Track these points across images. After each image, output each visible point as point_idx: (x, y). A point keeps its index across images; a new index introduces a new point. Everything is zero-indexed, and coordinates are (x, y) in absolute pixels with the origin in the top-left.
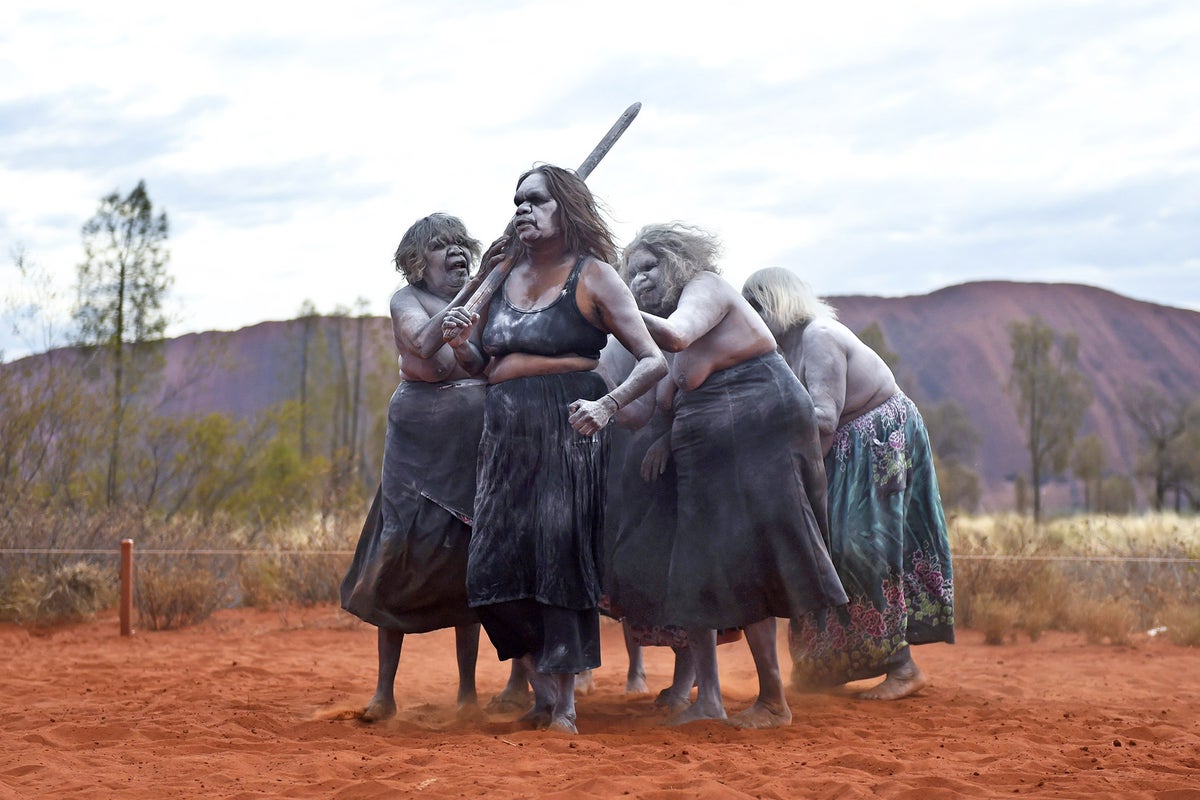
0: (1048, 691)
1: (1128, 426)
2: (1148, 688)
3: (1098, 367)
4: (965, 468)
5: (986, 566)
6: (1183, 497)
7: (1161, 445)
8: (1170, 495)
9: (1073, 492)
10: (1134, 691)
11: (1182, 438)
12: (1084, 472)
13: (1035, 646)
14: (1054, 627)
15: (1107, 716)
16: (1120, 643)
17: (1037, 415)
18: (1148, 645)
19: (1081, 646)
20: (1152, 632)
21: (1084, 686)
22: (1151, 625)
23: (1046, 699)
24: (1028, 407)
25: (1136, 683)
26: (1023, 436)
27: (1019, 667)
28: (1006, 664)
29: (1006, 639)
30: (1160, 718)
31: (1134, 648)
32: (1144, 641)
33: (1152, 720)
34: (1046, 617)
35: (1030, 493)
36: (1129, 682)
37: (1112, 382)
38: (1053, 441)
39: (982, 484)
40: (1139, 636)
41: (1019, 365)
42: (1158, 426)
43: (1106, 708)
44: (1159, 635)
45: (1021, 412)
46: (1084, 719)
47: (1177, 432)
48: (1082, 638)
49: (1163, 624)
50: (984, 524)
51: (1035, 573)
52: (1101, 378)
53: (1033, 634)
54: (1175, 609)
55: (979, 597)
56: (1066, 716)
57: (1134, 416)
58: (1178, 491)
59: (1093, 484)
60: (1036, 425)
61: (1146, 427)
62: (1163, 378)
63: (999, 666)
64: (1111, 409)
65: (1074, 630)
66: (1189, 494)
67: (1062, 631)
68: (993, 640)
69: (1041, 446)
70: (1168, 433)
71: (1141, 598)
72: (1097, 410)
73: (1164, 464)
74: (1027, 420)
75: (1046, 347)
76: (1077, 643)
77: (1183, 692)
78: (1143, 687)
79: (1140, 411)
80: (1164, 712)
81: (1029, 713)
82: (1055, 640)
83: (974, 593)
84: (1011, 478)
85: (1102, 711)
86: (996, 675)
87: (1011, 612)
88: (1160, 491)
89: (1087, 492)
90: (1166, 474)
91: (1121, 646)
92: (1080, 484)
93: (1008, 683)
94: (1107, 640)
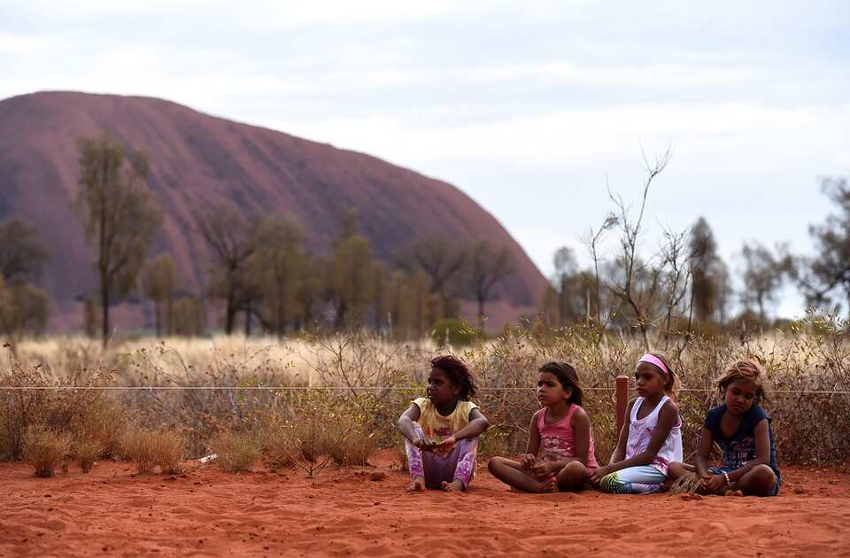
0: (90, 524)
1: (201, 245)
2: (191, 516)
3: (173, 185)
4: (31, 288)
5: (39, 396)
6: (253, 316)
7: (233, 265)
8: (241, 316)
9: (146, 313)
10: (177, 520)
11: (252, 258)
12: (155, 293)
13: (85, 478)
14: (106, 457)
15: (146, 547)
16: (171, 472)
17: (107, 233)
18: (197, 473)
19: (133, 476)
20: (204, 460)
21: (128, 517)
22: (203, 453)
23: (87, 533)
24: (98, 226)
25: (181, 513)
26: (94, 255)
27: (66, 500)
28: (54, 497)
29: (57, 471)
30: (197, 548)
31: (184, 477)
32: (194, 469)
33: (188, 549)
34: (97, 447)
35: (99, 314)
36: (173, 512)
37: (187, 199)
38: (123, 261)
39: (51, 304)
40: (190, 463)
41: (89, 181)
42: (230, 247)
43: (146, 540)
44: (210, 462)
45: (89, 230)
46: (122, 552)
47: (249, 252)
48: (133, 468)
49: (214, 453)
50: (49, 348)
51: (89, 404)
52: (176, 196)
53: (85, 465)
54: (226, 436)
55: (30, 427)
56: (105, 549)
57: (207, 236)
58: (249, 311)
59: (164, 304)
60: (106, 243)
61: (217, 246)
62: (237, 196)
63: (46, 500)
64: (185, 228)
65: (128, 459)
66: (258, 315)
67: (114, 461)
68: (44, 473)
69: (111, 267)
70: (240, 254)
71: (194, 425)
72: (170, 227)
73: (236, 284)
74: (96, 239)
75: (117, 164)
76: (128, 473)
77: (223, 520)
78: (186, 517)
79: (214, 230)
80: (201, 542)
81: (68, 548)
82: (105, 470)
83: (25, 425)
84: (80, 298)
85: (142, 543)
86: (43, 510)
87: (63, 443)
88: (231, 313)
89: (158, 313)
90: (238, 294)
91: (172, 475)
92: (152, 304)
93: (52, 517)
94: (158, 469)
